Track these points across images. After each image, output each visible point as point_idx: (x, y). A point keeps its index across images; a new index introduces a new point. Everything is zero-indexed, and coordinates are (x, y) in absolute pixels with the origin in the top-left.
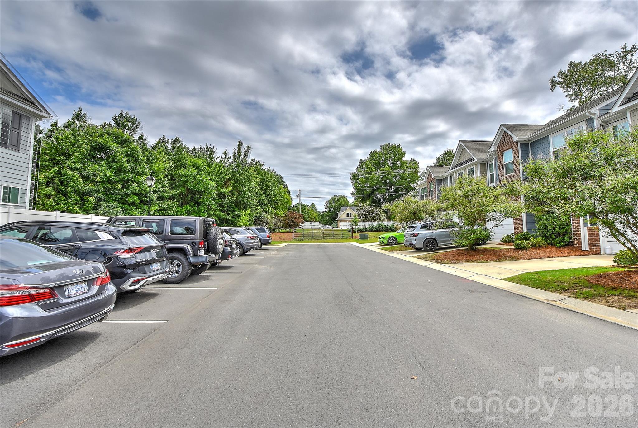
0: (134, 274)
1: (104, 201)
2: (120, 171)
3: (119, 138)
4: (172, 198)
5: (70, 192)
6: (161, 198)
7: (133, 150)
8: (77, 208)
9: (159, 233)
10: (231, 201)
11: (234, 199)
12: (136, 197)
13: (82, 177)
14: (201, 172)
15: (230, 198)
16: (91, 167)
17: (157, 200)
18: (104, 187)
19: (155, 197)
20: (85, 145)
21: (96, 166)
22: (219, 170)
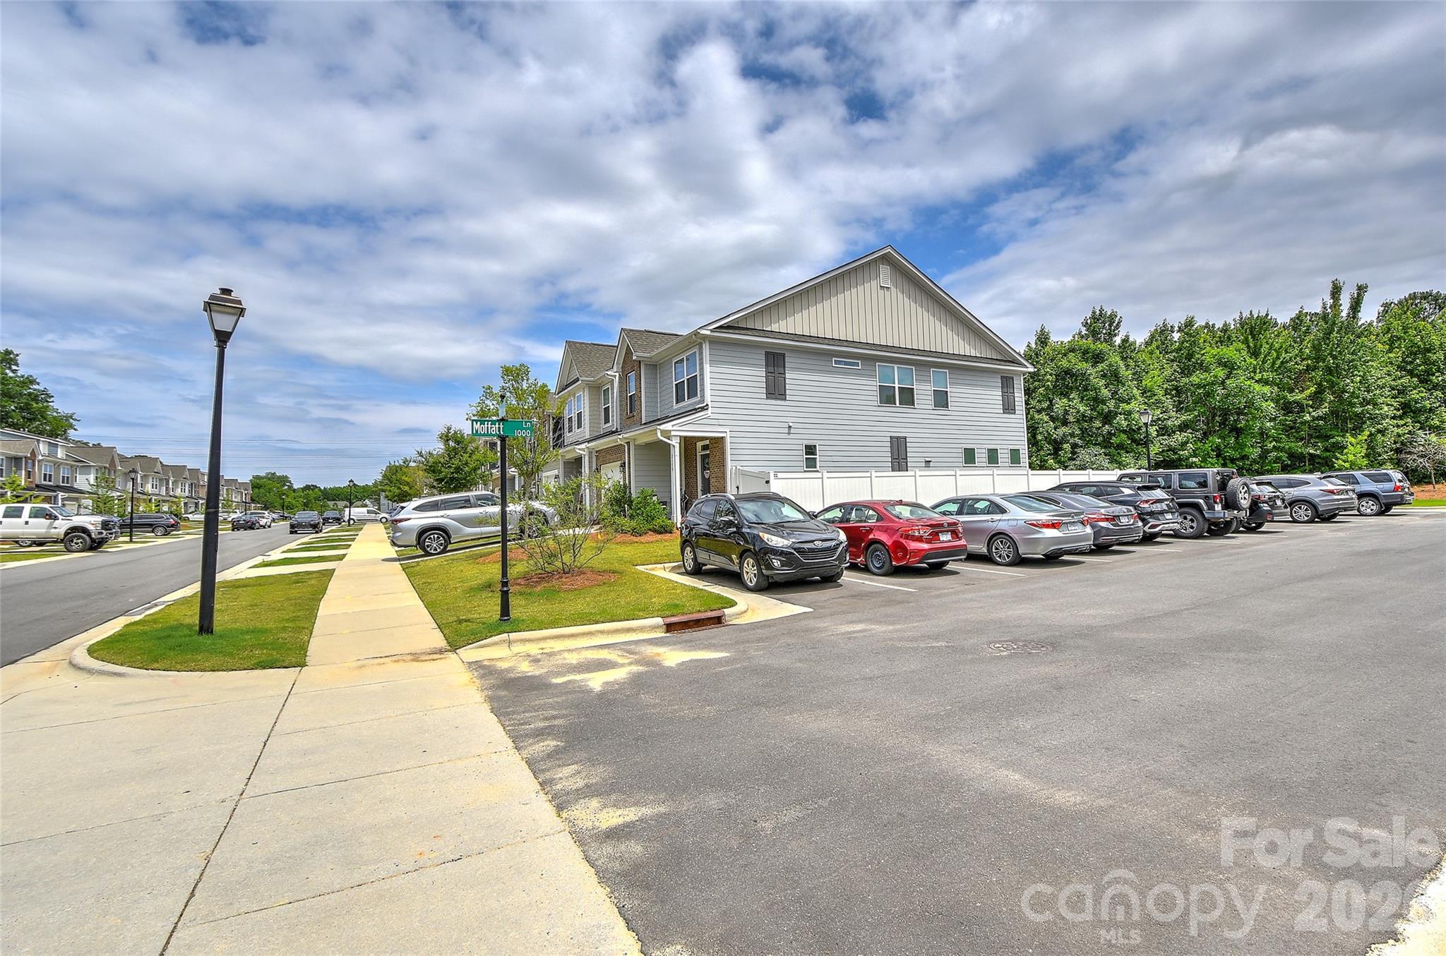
0: (1150, 520)
1: (1081, 447)
2: (1097, 401)
3: (1088, 353)
4: (1183, 427)
5: (1041, 440)
6: (1164, 431)
7: (1110, 365)
8: (1052, 461)
9: (1167, 487)
10: (1316, 415)
11: (1324, 410)
12: (1124, 436)
13: (1053, 419)
14: (1235, 372)
15: (1311, 410)
16: (1060, 404)
17: (1158, 436)
18: (1079, 428)
19: (1153, 431)
20: (1048, 377)
21: (1065, 400)
22: (1278, 358)
